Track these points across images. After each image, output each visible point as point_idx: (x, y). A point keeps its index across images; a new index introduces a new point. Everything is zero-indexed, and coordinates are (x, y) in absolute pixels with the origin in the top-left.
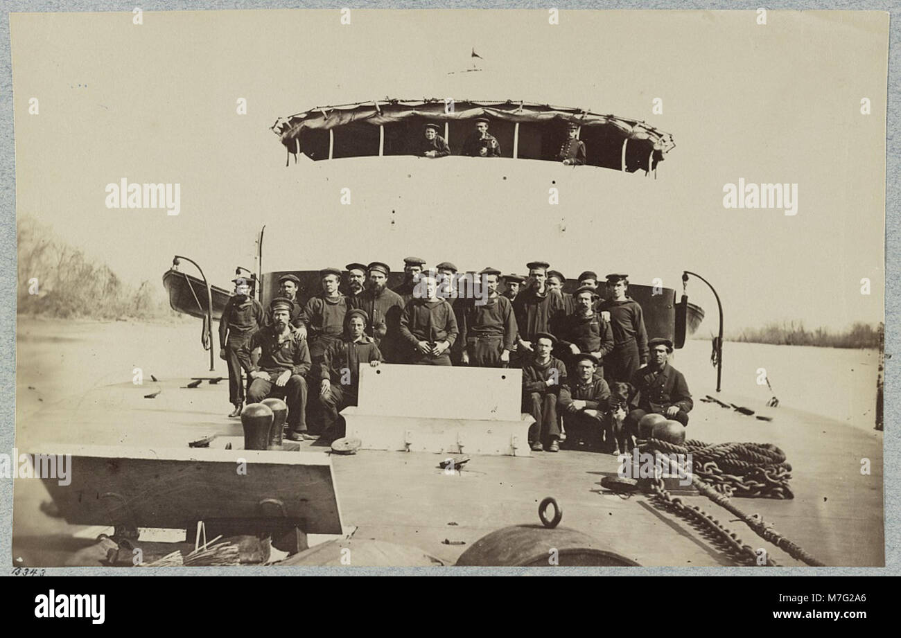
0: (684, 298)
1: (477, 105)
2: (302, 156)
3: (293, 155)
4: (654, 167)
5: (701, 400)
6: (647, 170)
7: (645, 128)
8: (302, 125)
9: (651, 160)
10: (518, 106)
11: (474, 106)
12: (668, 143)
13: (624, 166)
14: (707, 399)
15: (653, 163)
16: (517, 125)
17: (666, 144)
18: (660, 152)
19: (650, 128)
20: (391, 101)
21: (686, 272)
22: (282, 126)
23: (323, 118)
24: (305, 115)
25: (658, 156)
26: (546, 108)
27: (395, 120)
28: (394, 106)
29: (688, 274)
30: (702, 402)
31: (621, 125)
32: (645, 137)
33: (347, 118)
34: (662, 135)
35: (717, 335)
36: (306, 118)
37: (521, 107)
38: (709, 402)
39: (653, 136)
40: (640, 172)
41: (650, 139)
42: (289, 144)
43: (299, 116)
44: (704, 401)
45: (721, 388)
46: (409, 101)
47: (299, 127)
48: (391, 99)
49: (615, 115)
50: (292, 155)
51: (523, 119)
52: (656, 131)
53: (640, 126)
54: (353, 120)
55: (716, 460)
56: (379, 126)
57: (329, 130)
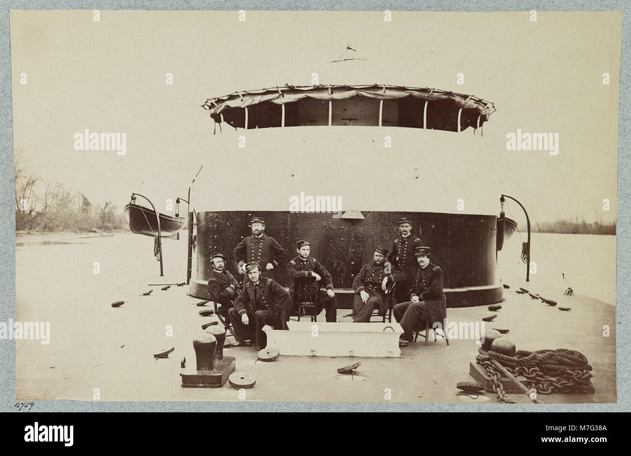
0: (502, 215)
1: (351, 88)
2: (224, 124)
3: (218, 124)
4: (481, 125)
5: (517, 292)
6: (476, 127)
7: (474, 100)
8: (225, 105)
9: (479, 121)
10: (382, 88)
11: (349, 88)
12: (491, 109)
13: (459, 127)
14: (521, 291)
16: (382, 102)
17: (489, 109)
18: (485, 116)
19: (478, 99)
20: (289, 87)
21: (503, 196)
22: (210, 105)
23: (240, 99)
24: (227, 98)
25: (484, 119)
26: (403, 89)
27: (293, 101)
28: (292, 90)
29: (504, 197)
30: (517, 293)
31: (457, 99)
32: (475, 106)
33: (257, 100)
34: (487, 104)
35: (526, 241)
36: (227, 100)
37: (384, 89)
38: (522, 293)
39: (481, 105)
40: (471, 128)
41: (478, 107)
42: (216, 118)
43: (223, 98)
44: (519, 292)
45: (530, 279)
46: (303, 87)
47: (223, 105)
48: (290, 85)
49: (453, 92)
51: (386, 98)
52: (483, 101)
53: (471, 99)
54: (261, 101)
55: (537, 365)
56: (281, 105)
57: (244, 108)
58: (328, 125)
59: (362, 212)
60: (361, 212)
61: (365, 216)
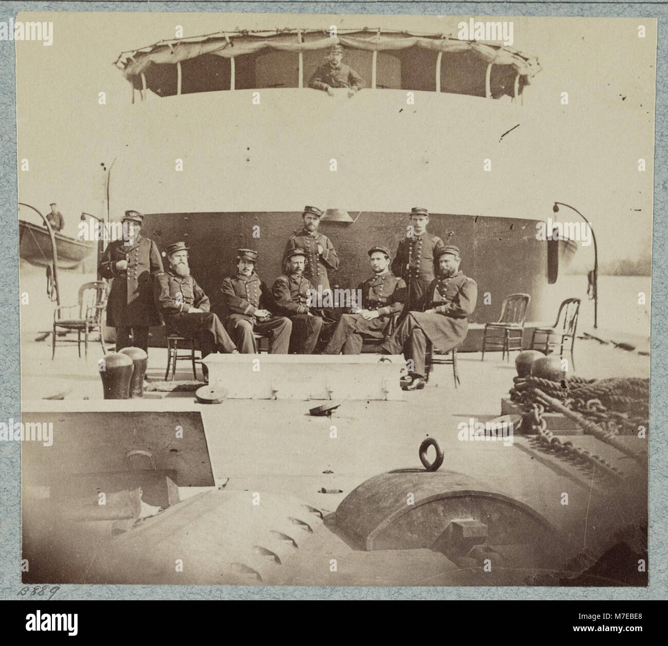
1: (330, 33)
2: (148, 93)
3: (139, 91)
4: (520, 91)
5: (578, 337)
6: (513, 96)
7: (510, 52)
8: (147, 60)
9: (517, 85)
10: (375, 33)
11: (327, 34)
12: (535, 66)
13: (488, 93)
14: (583, 335)
15: (519, 88)
16: (375, 54)
17: (532, 67)
18: (526, 77)
19: (516, 52)
20: (241, 32)
21: (556, 203)
22: (125, 61)
23: (169, 52)
24: (149, 49)
25: (524, 81)
26: (405, 35)
27: (247, 52)
28: (244, 36)
29: (558, 205)
31: (485, 50)
32: (510, 60)
33: (195, 51)
34: (528, 59)
35: (593, 268)
36: (151, 52)
37: (378, 34)
38: (587, 339)
39: (520, 60)
40: (505, 98)
41: (516, 63)
42: (135, 81)
43: (143, 51)
44: (581, 338)
45: (597, 325)
46: (260, 32)
47: (144, 62)
48: (241, 29)
50: (137, 91)
51: (381, 47)
52: (522, 55)
53: (505, 50)
54: (201, 53)
56: (229, 60)
57: (176, 64)
58: (298, 87)
59: (350, 213)
60: (348, 212)
61: (354, 219)
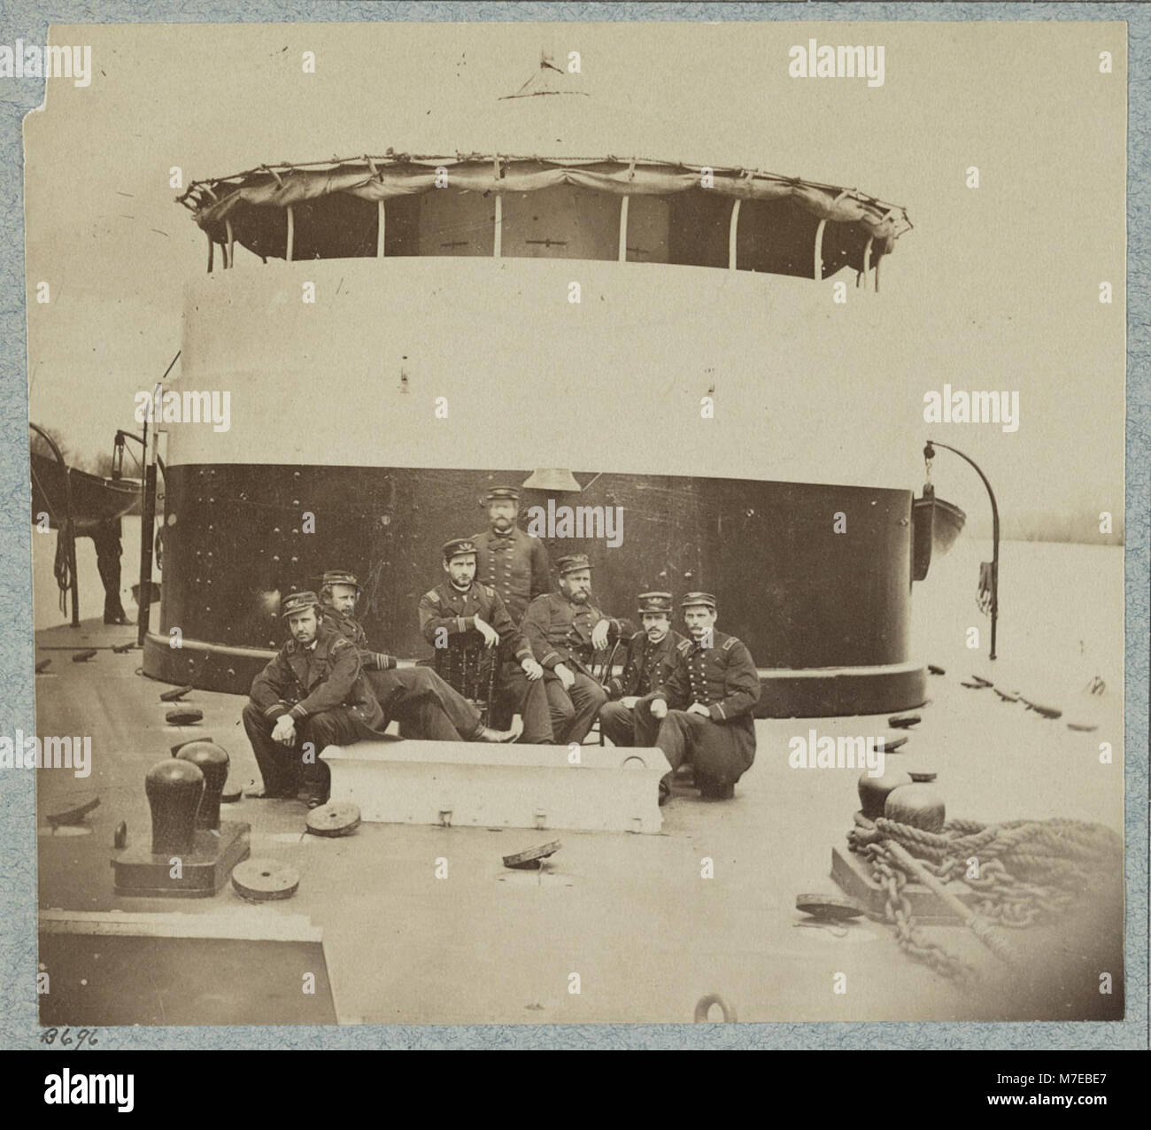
0: (929, 492)
1: (552, 164)
3: (219, 245)
4: (874, 262)
5: (964, 684)
6: (860, 268)
7: (857, 199)
8: (237, 197)
9: (869, 252)
10: (626, 166)
11: (545, 165)
12: (901, 224)
13: (819, 262)
14: (973, 682)
15: (871, 256)
16: (626, 201)
17: (895, 223)
18: (885, 240)
19: (867, 199)
20: (398, 158)
21: (930, 443)
22: (200, 197)
23: (274, 186)
24: (239, 180)
25: (882, 247)
26: (679, 169)
27: (405, 192)
28: (402, 165)
29: (933, 446)
30: (965, 688)
31: (815, 196)
32: (859, 214)
33: (318, 187)
34: (888, 210)
36: (242, 185)
37: (632, 167)
38: (978, 687)
39: (874, 213)
40: (848, 272)
41: (867, 218)
42: (215, 232)
43: (232, 181)
44: (969, 686)
45: (996, 654)
46: (430, 158)
47: (231, 200)
48: (398, 152)
49: (802, 179)
50: (217, 247)
51: (637, 190)
52: (878, 204)
53: (848, 196)
54: (328, 191)
55: (1001, 855)
56: (375, 204)
57: (285, 207)
58: (492, 255)
59: (576, 475)
60: (574, 474)
61: (583, 485)
